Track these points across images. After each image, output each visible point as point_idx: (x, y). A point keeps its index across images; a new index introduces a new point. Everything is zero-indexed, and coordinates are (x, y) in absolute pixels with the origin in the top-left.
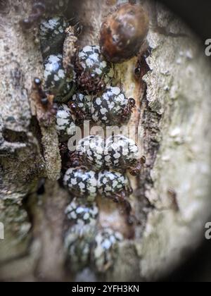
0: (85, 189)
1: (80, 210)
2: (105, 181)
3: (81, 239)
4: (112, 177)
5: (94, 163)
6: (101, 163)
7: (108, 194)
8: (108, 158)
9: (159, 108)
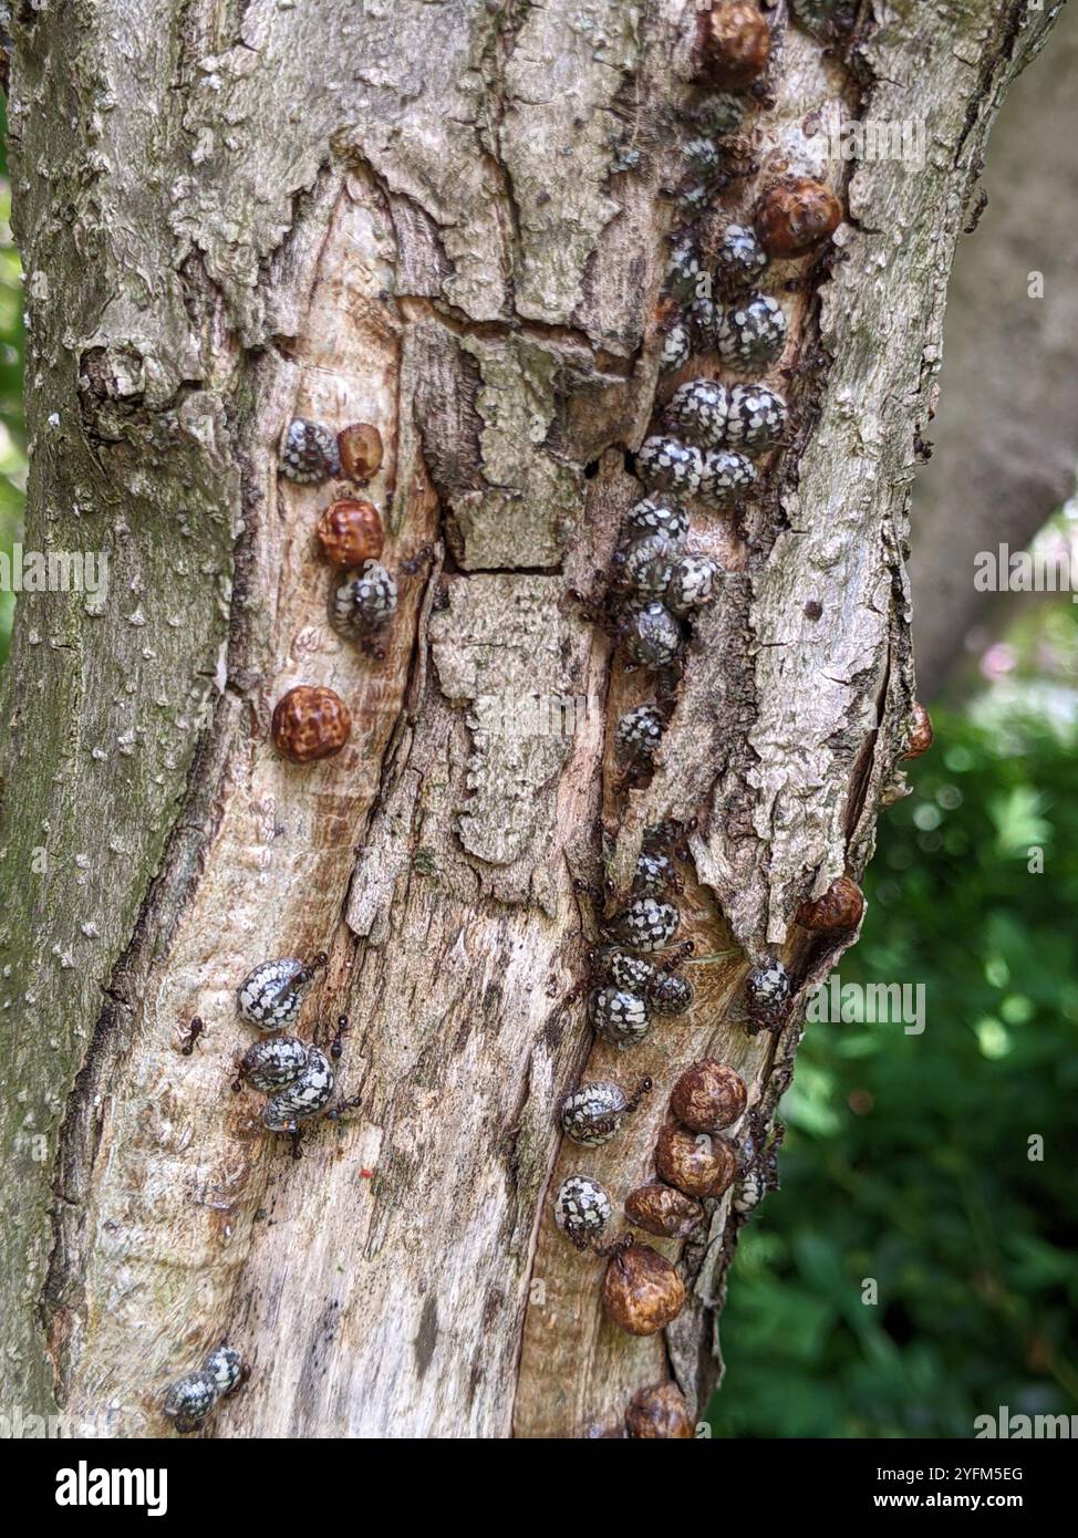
0: (684, 476)
1: (664, 513)
2: (720, 468)
3: (661, 557)
4: (735, 462)
5: (708, 430)
6: (719, 434)
7: (720, 492)
8: (736, 426)
9: (834, 346)
